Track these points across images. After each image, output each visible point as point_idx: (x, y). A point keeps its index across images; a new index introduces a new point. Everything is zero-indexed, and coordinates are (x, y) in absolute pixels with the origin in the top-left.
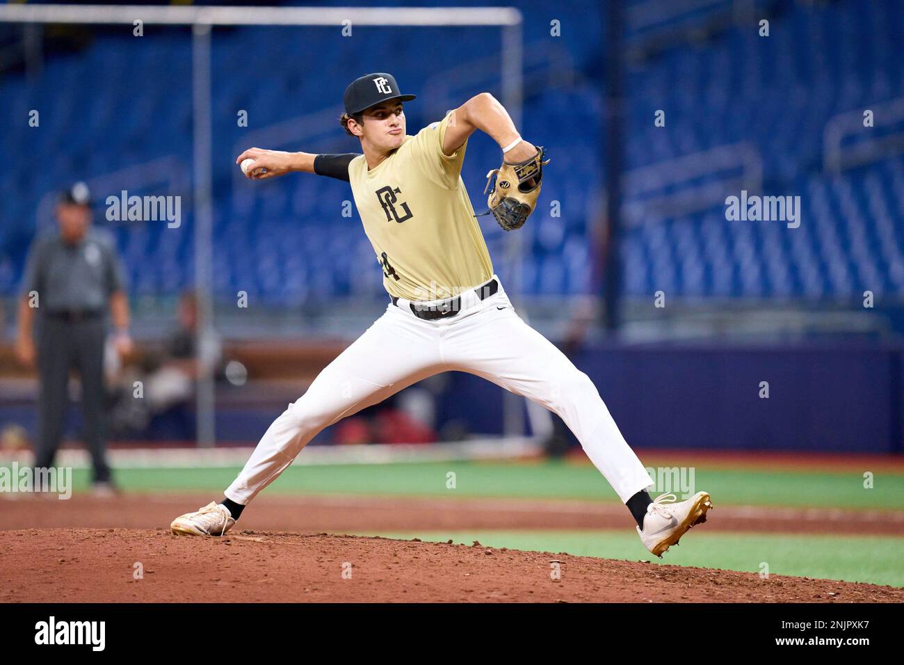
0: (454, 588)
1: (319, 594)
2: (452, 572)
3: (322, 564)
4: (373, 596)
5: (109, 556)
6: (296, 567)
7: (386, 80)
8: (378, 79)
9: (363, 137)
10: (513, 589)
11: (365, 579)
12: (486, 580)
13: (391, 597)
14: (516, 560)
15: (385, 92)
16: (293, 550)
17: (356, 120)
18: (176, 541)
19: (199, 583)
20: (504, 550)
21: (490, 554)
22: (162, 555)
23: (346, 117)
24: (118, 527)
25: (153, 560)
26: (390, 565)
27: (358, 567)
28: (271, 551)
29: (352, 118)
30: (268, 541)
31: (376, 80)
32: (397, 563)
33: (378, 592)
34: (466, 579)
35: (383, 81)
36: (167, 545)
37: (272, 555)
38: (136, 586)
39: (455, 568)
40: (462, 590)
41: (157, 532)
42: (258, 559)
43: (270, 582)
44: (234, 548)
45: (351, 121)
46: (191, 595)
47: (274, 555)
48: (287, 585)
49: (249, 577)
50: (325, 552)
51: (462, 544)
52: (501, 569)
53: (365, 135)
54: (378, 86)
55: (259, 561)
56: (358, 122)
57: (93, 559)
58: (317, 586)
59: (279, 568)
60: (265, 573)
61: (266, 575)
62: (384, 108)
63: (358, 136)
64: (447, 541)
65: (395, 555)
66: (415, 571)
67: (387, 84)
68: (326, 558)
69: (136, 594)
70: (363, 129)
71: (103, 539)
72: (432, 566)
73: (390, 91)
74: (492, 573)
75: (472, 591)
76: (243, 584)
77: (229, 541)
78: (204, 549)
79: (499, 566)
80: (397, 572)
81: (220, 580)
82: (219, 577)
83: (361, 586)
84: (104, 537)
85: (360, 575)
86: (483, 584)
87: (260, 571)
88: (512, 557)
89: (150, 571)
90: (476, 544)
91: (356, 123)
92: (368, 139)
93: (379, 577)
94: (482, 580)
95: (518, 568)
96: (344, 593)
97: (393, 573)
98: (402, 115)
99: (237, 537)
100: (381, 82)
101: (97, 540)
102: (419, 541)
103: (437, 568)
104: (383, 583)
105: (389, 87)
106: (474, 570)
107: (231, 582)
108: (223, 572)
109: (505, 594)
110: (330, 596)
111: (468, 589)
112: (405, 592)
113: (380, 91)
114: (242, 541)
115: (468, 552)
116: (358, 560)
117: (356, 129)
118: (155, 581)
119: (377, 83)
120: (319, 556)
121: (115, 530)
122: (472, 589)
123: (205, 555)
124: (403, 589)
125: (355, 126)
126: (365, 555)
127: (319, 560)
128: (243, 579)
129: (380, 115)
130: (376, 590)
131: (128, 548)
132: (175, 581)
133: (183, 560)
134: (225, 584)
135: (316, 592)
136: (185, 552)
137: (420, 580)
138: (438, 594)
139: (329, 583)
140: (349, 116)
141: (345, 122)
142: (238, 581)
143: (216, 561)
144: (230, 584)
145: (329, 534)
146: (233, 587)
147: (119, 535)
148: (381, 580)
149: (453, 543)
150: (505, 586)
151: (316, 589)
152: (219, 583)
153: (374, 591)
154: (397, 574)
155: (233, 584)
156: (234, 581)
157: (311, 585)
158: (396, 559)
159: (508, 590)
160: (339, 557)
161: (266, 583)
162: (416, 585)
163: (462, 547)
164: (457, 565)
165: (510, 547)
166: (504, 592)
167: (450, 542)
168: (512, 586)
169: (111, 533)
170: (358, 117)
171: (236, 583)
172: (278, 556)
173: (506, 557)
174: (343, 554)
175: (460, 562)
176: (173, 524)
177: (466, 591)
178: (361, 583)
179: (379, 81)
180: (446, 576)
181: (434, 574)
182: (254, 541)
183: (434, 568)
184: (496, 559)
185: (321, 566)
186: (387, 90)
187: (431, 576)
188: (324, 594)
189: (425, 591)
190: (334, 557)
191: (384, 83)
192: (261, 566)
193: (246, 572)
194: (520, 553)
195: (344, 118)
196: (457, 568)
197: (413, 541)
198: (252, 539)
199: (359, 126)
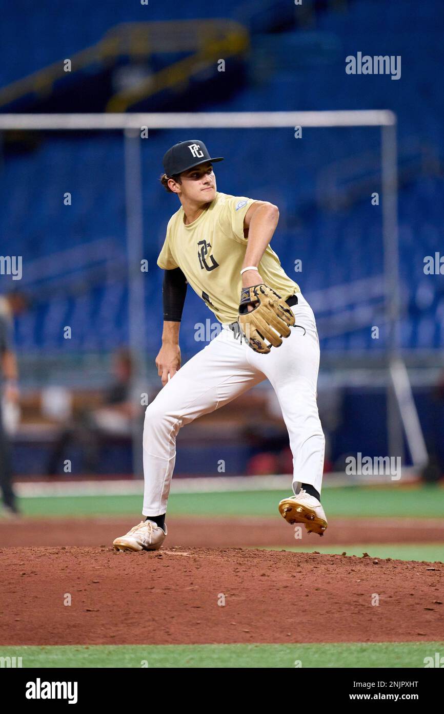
0: (348, 592)
1: (236, 598)
2: (345, 579)
3: (238, 574)
4: (281, 600)
5: (62, 570)
6: (217, 576)
7: (198, 146)
8: (192, 146)
9: (181, 193)
10: (396, 592)
11: (274, 586)
12: (375, 585)
13: (295, 600)
14: (399, 569)
15: (199, 156)
16: (214, 562)
17: (175, 180)
18: (117, 556)
19: (136, 591)
20: (389, 560)
21: (377, 563)
22: (106, 568)
23: (166, 178)
24: (69, 546)
25: (98, 572)
26: (295, 574)
27: (268, 576)
28: (196, 563)
29: (171, 178)
30: (193, 555)
31: (190, 147)
32: (300, 572)
33: (286, 596)
34: (358, 585)
35: (196, 147)
36: (110, 559)
37: (196, 566)
38: (85, 594)
39: (348, 576)
40: (355, 594)
41: (101, 549)
42: (185, 570)
43: (195, 589)
44: (165, 562)
45: (170, 182)
46: (129, 601)
47: (198, 567)
48: (210, 592)
49: (177, 585)
50: (240, 564)
51: (354, 556)
52: (386, 576)
53: (183, 192)
54: (192, 151)
55: (186, 571)
56: (177, 182)
57: (48, 572)
58: (234, 592)
59: (203, 577)
60: (191, 582)
61: (192, 584)
62: (198, 170)
63: (177, 193)
64: (341, 554)
65: (299, 566)
66: (315, 578)
67: (200, 149)
68: (241, 569)
69: (84, 600)
70: (181, 187)
71: (57, 556)
72: (330, 574)
73: (202, 155)
74: (379, 579)
75: (362, 595)
76: (172, 591)
77: (160, 556)
78: (140, 562)
79: (385, 574)
80: (300, 580)
81: (154, 588)
82: (154, 585)
83: (271, 591)
84: (57, 553)
85: (270, 582)
86: (372, 588)
87: (186, 580)
88: (395, 566)
89: (96, 581)
90: (366, 555)
91: (174, 182)
92: (186, 196)
93: (285, 584)
94: (371, 585)
95: (401, 575)
96: (257, 598)
97: (297, 581)
98: (212, 173)
99: (167, 552)
100: (194, 148)
101: (52, 556)
102: (318, 553)
103: (334, 576)
104: (287, 589)
105: (201, 152)
106: (364, 577)
107: (163, 589)
108: (156, 582)
109: (391, 597)
110: (245, 600)
111: (359, 593)
112: (307, 596)
113: (195, 156)
114: (172, 556)
115: (359, 563)
116: (268, 570)
117: (175, 188)
118: (99, 590)
119: (191, 149)
120: (236, 567)
121: (66, 548)
122: (363, 593)
123: (141, 567)
124: (305, 594)
125: (174, 185)
126: (274, 566)
127: (236, 570)
128: (173, 587)
129: (195, 175)
130: (283, 594)
131: (77, 562)
132: (116, 590)
133: (123, 572)
134: (158, 591)
135: (234, 598)
136: (124, 565)
137: (320, 586)
138: (334, 597)
139: (244, 590)
140: (168, 177)
141: (165, 182)
142: (169, 589)
143: (150, 572)
144: (162, 591)
145: (244, 549)
146: (165, 594)
147: (70, 552)
148: (287, 587)
149: (346, 555)
150: (390, 590)
151: (233, 595)
152: (153, 591)
153: (281, 595)
154: (301, 581)
155: (165, 591)
156: (165, 589)
157: (229, 591)
158: (299, 569)
159: (392, 593)
160: (252, 568)
161: (192, 590)
162: (316, 590)
163: (353, 558)
164: (349, 573)
165: (393, 558)
166: (390, 595)
167: (344, 554)
168: (396, 590)
169: (63, 551)
170: (177, 178)
171: (167, 591)
172: (202, 568)
173: (390, 565)
174: (256, 565)
175: (352, 570)
176: (114, 542)
177: (358, 595)
178: (270, 589)
179: (193, 148)
180: (340, 582)
181: (331, 581)
182: (182, 555)
183: (330, 575)
184: (382, 568)
185: (237, 576)
186: (200, 154)
187: (329, 583)
188: (240, 599)
189: (323, 595)
190: (248, 567)
191: (197, 149)
192: (188, 576)
193: (175, 581)
194: (402, 563)
195: (164, 179)
196: (350, 575)
197: (313, 553)
198: (179, 553)
199: (177, 185)
